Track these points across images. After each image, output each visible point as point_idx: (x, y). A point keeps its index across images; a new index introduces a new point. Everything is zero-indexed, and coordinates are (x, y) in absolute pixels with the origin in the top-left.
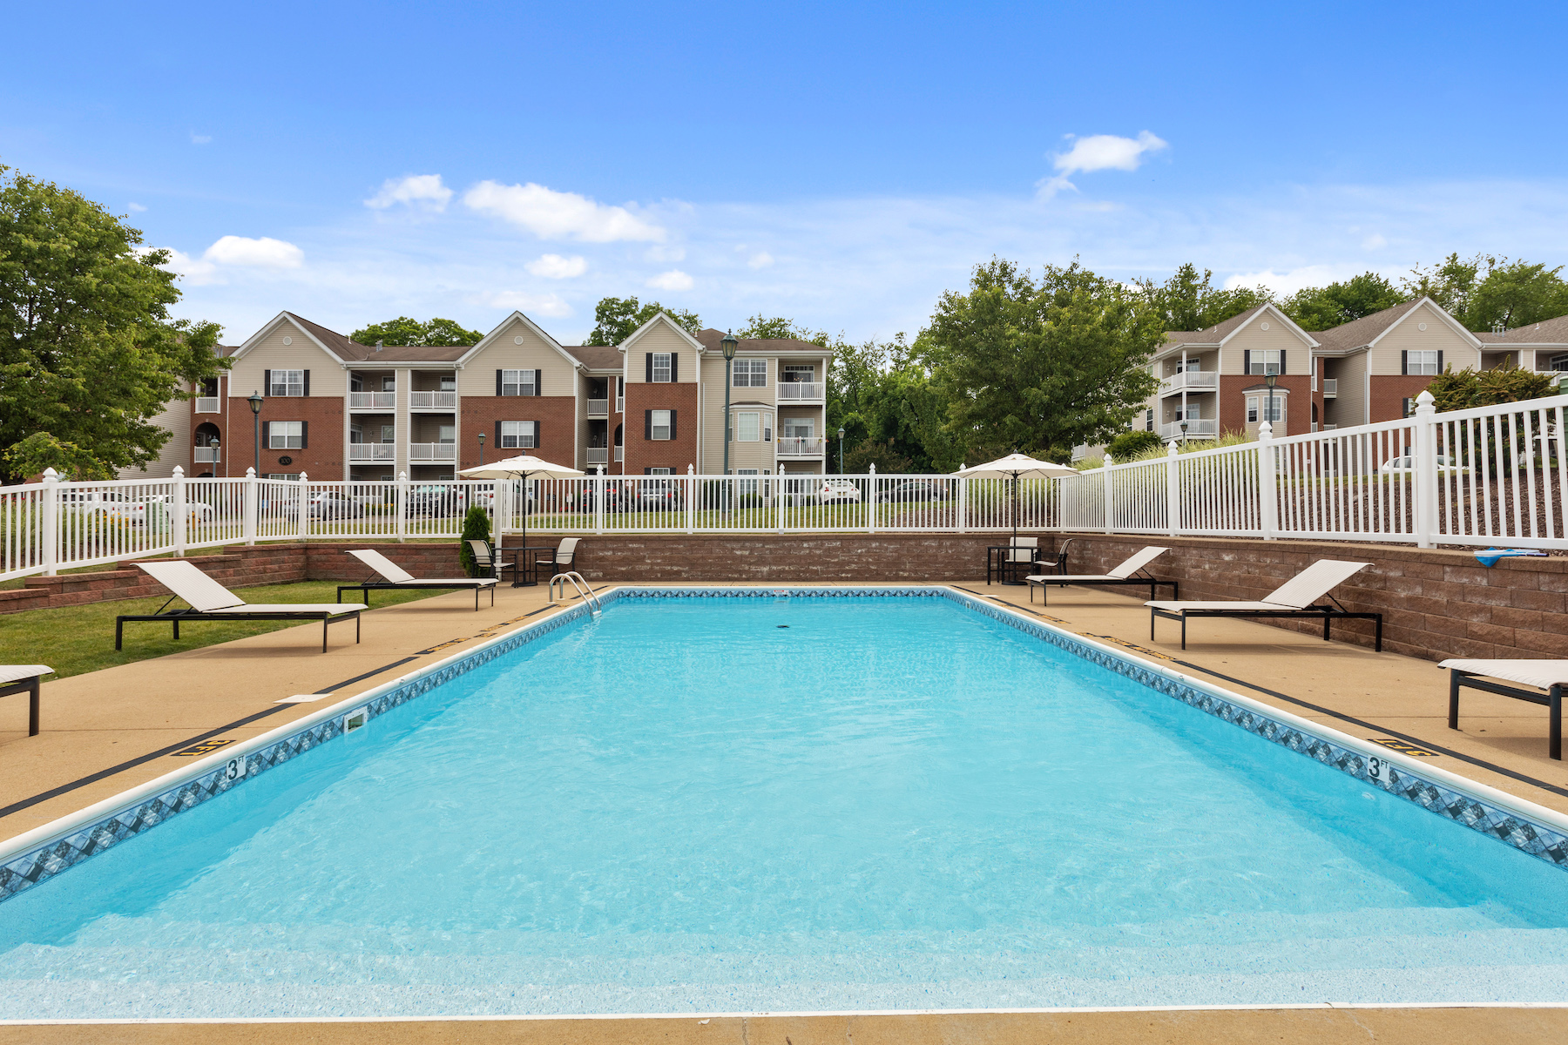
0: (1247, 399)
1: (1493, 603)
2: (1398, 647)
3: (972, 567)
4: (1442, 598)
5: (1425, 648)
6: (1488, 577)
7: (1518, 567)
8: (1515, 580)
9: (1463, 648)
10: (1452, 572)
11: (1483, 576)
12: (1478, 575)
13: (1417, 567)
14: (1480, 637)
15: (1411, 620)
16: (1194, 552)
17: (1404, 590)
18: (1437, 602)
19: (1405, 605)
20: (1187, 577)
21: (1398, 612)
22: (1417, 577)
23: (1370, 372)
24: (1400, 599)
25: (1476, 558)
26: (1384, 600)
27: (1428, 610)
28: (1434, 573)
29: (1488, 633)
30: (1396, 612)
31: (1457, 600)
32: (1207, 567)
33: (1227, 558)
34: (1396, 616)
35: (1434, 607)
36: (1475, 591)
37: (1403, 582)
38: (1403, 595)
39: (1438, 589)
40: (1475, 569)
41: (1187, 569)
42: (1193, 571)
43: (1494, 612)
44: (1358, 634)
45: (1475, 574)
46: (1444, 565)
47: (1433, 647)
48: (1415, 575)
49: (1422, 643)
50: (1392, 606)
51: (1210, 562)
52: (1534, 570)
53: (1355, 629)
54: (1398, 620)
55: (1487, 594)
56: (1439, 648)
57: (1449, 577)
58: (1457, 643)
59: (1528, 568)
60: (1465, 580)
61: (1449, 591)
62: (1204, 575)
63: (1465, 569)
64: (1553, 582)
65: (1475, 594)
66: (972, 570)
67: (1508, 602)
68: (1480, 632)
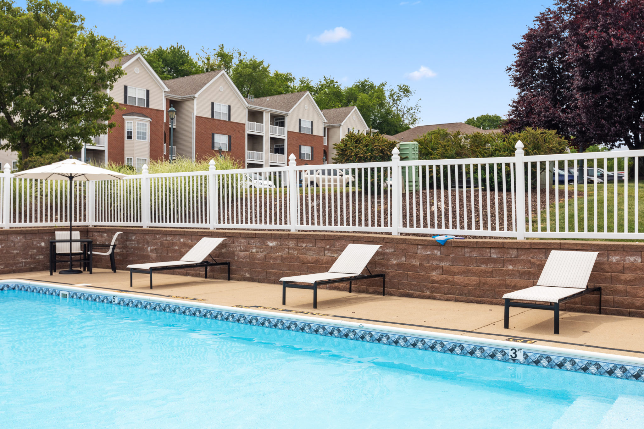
0: (126, 122)
1: (443, 264)
2: (392, 292)
3: (21, 260)
4: (416, 262)
5: (408, 291)
6: (440, 251)
7: (456, 245)
8: (454, 251)
9: (428, 289)
10: (422, 248)
11: (438, 250)
12: (436, 250)
13: (402, 246)
14: (437, 282)
15: (399, 276)
16: (242, 241)
17: (395, 259)
18: (414, 265)
19: (396, 268)
20: (236, 258)
21: (392, 272)
22: (403, 252)
23: (195, 114)
24: (393, 265)
25: (436, 241)
26: (383, 265)
27: (408, 270)
28: (412, 249)
29: (441, 280)
30: (391, 272)
31: (425, 263)
32: (254, 251)
33: (271, 244)
34: (391, 274)
35: (413, 268)
36: (435, 258)
37: (395, 255)
38: (395, 262)
39: (415, 258)
40: (434, 247)
41: (236, 253)
42: (242, 254)
43: (444, 268)
44: (367, 287)
45: (434, 249)
46: (418, 245)
47: (412, 290)
48: (401, 251)
49: (406, 288)
50: (388, 269)
51: (256, 247)
52: (464, 246)
53: (365, 284)
54: (392, 276)
55: (440, 259)
56: (415, 290)
57: (420, 251)
58: (425, 286)
59: (461, 245)
60: (429, 253)
61: (421, 259)
62: (252, 257)
63: (429, 247)
64: (471, 252)
65: (434, 260)
66: (20, 263)
67: (450, 263)
68: (437, 280)
